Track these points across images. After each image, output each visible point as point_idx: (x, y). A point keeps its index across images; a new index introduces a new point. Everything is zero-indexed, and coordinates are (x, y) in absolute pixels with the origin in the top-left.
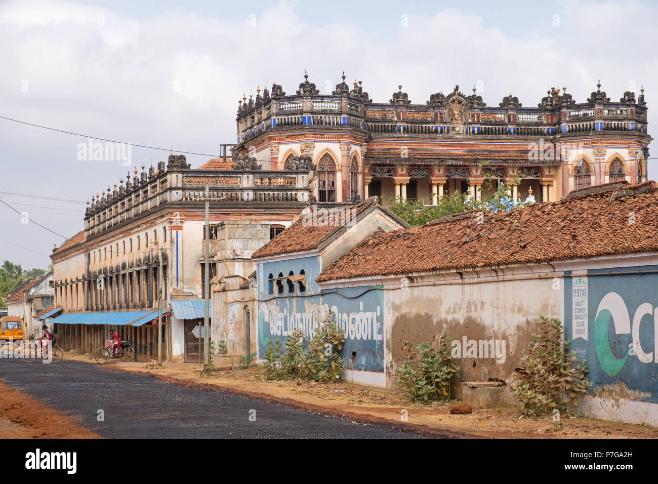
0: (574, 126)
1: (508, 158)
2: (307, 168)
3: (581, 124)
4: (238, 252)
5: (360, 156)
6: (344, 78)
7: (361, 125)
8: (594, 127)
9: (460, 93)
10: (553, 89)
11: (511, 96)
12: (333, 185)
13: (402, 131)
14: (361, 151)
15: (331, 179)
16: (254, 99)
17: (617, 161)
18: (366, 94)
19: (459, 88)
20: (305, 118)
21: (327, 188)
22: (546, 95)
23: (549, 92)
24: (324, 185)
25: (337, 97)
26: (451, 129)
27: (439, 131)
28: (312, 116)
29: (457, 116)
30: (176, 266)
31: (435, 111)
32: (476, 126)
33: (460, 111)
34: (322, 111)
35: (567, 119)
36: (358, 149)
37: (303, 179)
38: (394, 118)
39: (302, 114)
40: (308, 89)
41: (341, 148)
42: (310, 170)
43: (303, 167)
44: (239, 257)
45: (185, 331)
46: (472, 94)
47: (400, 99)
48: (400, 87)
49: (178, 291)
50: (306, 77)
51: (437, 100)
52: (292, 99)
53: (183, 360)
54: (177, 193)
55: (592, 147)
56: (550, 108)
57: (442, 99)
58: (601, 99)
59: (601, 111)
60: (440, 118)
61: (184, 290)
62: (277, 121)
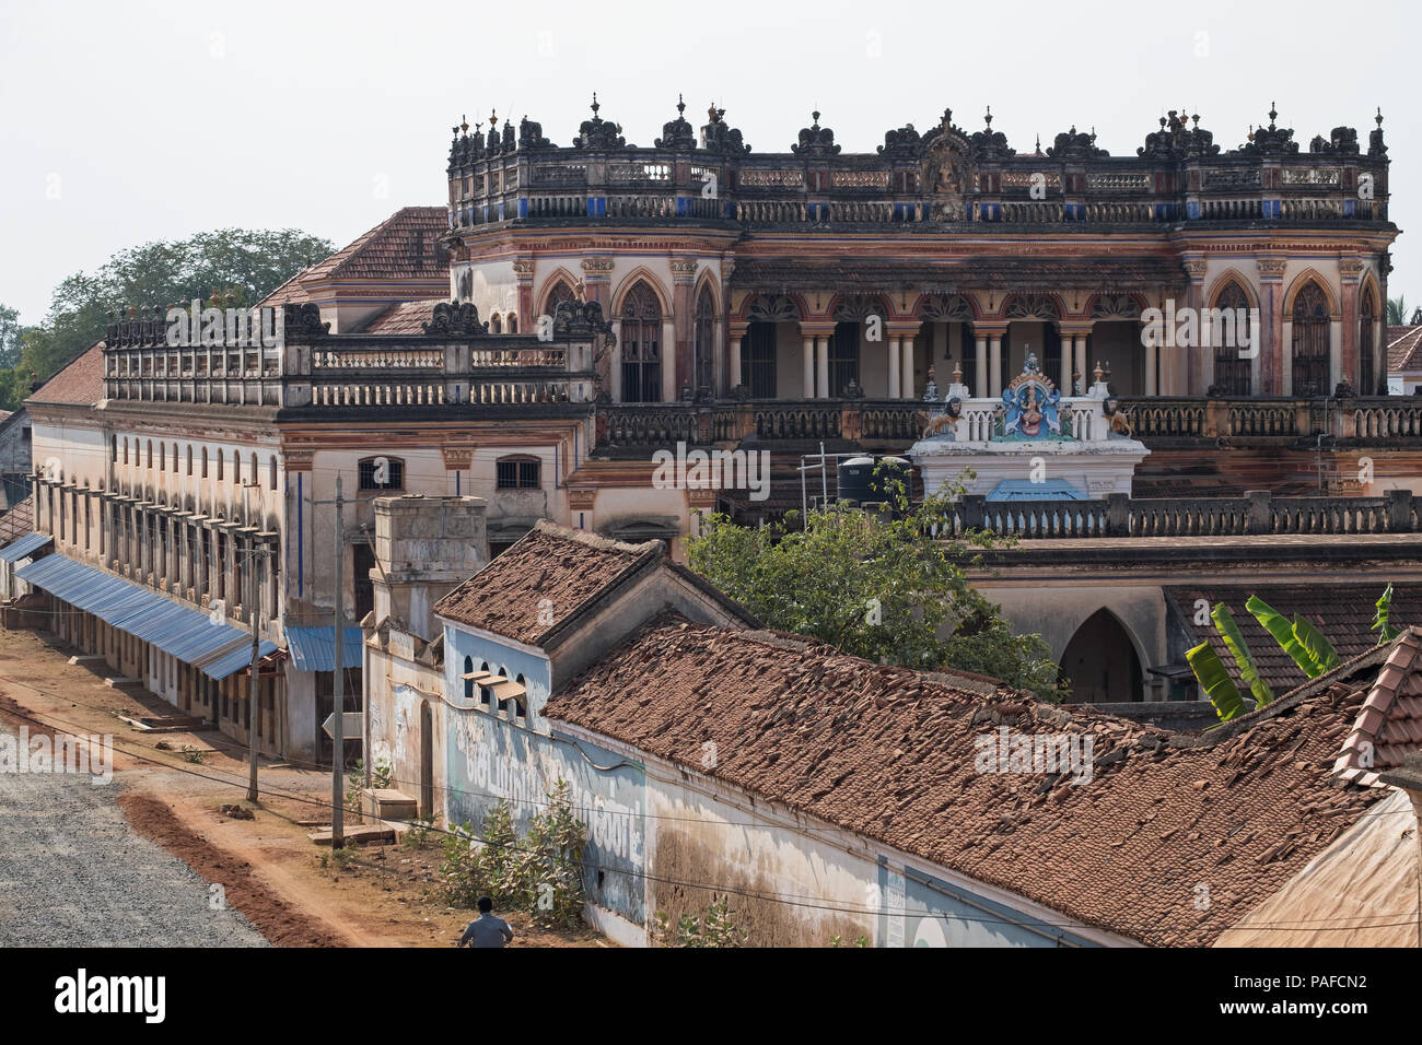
0: (1215, 205)
1: (1064, 277)
2: (591, 328)
3: (1231, 202)
4: (419, 567)
5: (719, 280)
6: (681, 107)
7: (722, 209)
8: (1260, 210)
9: (954, 126)
10: (1172, 114)
11: (1073, 131)
12: (655, 353)
13: (818, 217)
14: (722, 270)
15: (652, 339)
16: (485, 131)
17: (1312, 290)
18: (737, 134)
19: (952, 116)
20: (591, 200)
21: (641, 358)
22: (1157, 129)
23: (1163, 121)
24: (635, 351)
25: (665, 152)
26: (932, 209)
27: (905, 217)
28: (606, 196)
29: (946, 180)
30: (297, 551)
31: (896, 169)
32: (992, 202)
33: (955, 169)
34: (631, 184)
35: (1202, 189)
36: (714, 265)
37: (581, 353)
38: (802, 186)
39: (586, 193)
40: (600, 136)
41: (673, 268)
42: (597, 332)
43: (581, 327)
44: (420, 578)
45: (317, 691)
46: (981, 128)
47: (816, 141)
48: (816, 115)
49: (301, 605)
50: (595, 107)
51: (901, 142)
52: (564, 157)
53: (314, 758)
54: (300, 388)
55: (1255, 256)
56: (1163, 157)
57: (912, 141)
58: (1277, 147)
59: (1276, 173)
60: (908, 185)
61: (317, 604)
62: (530, 204)
